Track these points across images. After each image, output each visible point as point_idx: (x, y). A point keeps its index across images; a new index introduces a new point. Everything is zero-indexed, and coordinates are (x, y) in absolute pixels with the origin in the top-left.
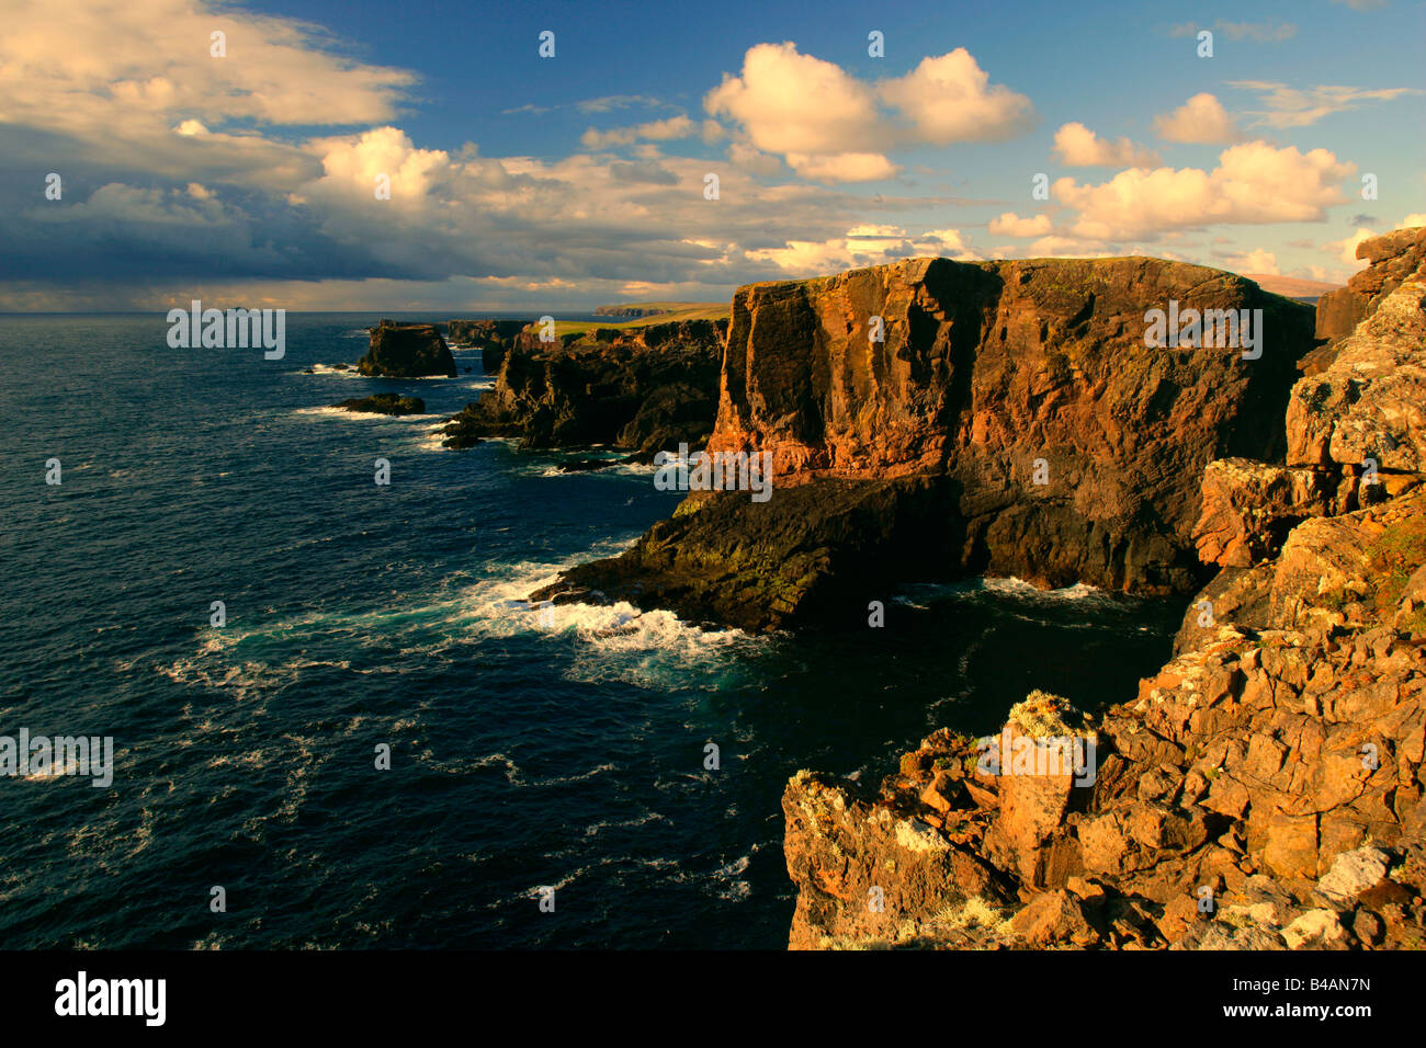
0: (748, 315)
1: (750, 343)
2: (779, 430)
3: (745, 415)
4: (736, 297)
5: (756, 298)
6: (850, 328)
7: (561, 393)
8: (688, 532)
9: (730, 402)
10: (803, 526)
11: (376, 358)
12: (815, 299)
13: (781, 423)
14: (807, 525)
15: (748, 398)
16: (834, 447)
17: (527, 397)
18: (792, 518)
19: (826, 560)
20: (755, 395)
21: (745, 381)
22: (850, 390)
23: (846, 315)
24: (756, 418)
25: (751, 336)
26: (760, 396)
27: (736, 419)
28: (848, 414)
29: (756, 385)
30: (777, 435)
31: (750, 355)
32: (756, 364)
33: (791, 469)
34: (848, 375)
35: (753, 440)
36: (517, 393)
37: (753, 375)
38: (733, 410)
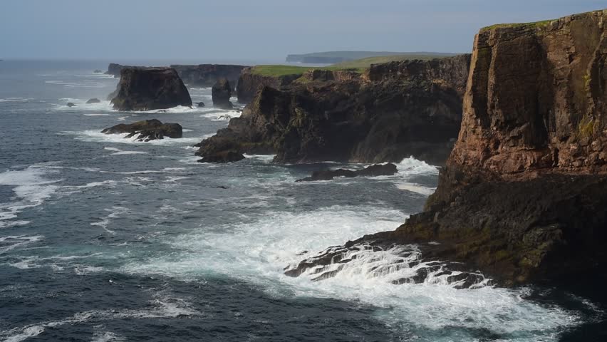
0: (489, 48)
1: (491, 70)
2: (513, 137)
3: (486, 125)
4: (480, 35)
5: (496, 36)
6: (571, 59)
7: (308, 116)
8: (446, 212)
9: (475, 116)
10: (539, 207)
11: (127, 94)
12: (542, 37)
13: (515, 132)
14: (541, 208)
15: (489, 113)
16: (557, 151)
17: (276, 121)
18: (529, 202)
19: (559, 231)
20: (495, 111)
21: (486, 100)
22: (571, 106)
23: (568, 49)
24: (495, 128)
25: (492, 65)
26: (500, 111)
27: (479, 129)
28: (570, 125)
29: (496, 103)
30: (511, 141)
31: (492, 80)
32: (496, 86)
33: (522, 168)
34: (570, 95)
35: (491, 146)
36: (267, 118)
37: (494, 95)
38: (476, 123)
